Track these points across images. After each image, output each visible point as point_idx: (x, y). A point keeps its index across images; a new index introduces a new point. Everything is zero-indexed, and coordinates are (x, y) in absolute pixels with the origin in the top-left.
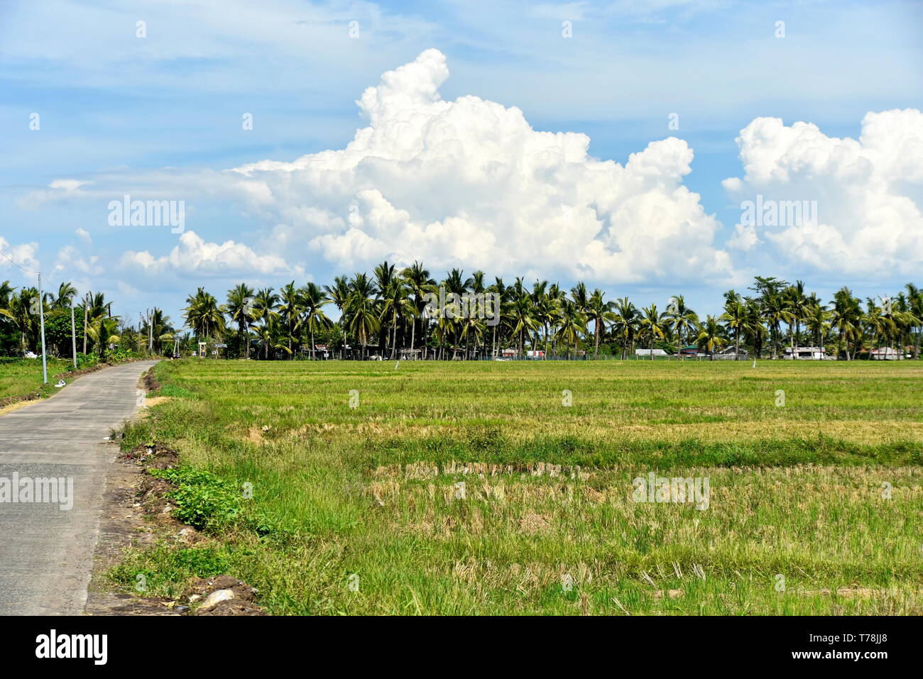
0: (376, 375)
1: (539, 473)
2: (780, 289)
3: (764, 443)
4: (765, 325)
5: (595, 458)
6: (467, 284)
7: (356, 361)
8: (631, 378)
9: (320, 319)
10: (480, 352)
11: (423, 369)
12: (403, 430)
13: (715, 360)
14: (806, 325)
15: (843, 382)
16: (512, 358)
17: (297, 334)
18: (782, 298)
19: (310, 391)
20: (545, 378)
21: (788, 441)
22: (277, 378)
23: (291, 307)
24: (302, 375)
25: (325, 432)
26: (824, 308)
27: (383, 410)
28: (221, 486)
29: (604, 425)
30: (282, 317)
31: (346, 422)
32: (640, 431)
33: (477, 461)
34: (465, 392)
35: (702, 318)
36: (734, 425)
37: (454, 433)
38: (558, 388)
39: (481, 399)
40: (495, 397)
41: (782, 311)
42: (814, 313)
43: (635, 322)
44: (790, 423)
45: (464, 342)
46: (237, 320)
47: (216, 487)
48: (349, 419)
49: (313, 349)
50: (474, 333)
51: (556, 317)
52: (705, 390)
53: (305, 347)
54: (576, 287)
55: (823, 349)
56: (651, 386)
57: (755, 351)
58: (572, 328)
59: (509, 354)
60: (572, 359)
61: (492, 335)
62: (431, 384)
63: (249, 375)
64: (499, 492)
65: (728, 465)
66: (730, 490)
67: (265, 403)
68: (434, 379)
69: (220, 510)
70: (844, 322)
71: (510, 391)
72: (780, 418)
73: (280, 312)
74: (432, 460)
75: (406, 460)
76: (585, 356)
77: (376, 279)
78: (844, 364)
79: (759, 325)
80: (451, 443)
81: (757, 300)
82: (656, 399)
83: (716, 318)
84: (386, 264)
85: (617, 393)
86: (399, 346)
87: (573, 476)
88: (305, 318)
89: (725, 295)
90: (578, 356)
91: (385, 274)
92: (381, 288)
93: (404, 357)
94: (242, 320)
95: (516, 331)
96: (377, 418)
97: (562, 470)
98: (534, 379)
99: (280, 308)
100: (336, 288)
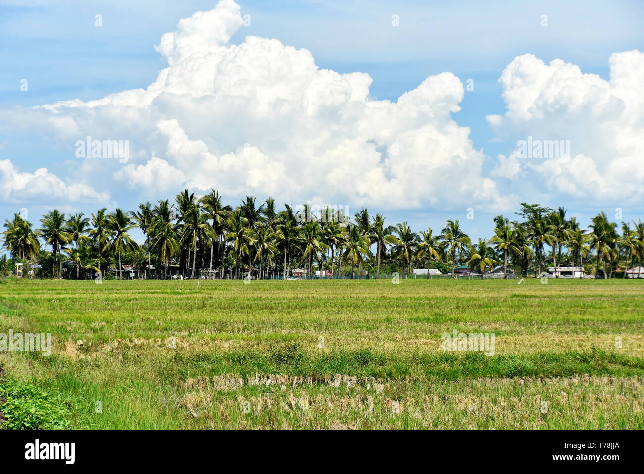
0: (179, 293)
1: (337, 384)
2: (544, 215)
3: (542, 356)
4: (530, 247)
5: (388, 371)
6: (260, 209)
7: (160, 280)
8: (412, 295)
9: (127, 241)
10: (272, 272)
11: (222, 287)
12: (207, 344)
13: (486, 279)
14: (567, 247)
15: (603, 298)
16: (302, 277)
17: (106, 255)
18: (546, 223)
19: (119, 308)
20: (334, 296)
21: (564, 353)
22: (89, 296)
23: (100, 231)
24: (111, 293)
25: (135, 345)
26: (583, 232)
27: (187, 326)
28: (46, 399)
29: (392, 339)
30: (91, 241)
31: (155, 337)
32: (426, 344)
33: (279, 373)
34: (262, 309)
35: (474, 241)
36: (511, 339)
37: (255, 347)
38: (346, 304)
39: (276, 315)
40: (289, 313)
41: (546, 235)
42: (574, 236)
43: (413, 245)
44: (562, 337)
45: (258, 262)
46: (51, 243)
47: (41, 400)
48: (157, 334)
49: (120, 269)
50: (267, 254)
51: (341, 240)
52: (480, 307)
53: (113, 267)
54: (359, 213)
55: (583, 269)
56: (430, 303)
57: (522, 270)
58: (356, 249)
59: (298, 273)
60: (356, 278)
61: (283, 256)
62: (229, 302)
63: (63, 294)
64: (304, 403)
65: (510, 376)
66: (520, 400)
67: (78, 319)
68: (232, 296)
69: (47, 422)
70: (602, 244)
71: (302, 308)
72: (551, 332)
73: (90, 236)
74: (237, 373)
75: (214, 372)
76: (368, 275)
77: (177, 205)
78: (603, 282)
79: (525, 247)
80: (254, 357)
81: (523, 224)
82: (437, 314)
83: (487, 241)
84: (186, 192)
85: (400, 309)
86: (199, 265)
87: (369, 387)
88: (113, 241)
89: (495, 220)
90: (362, 276)
91: (186, 201)
92: (182, 214)
93: (204, 277)
94: (55, 243)
95: (305, 253)
96: (182, 333)
97: (358, 381)
98: (324, 296)
99: (90, 232)
100: (141, 213)
